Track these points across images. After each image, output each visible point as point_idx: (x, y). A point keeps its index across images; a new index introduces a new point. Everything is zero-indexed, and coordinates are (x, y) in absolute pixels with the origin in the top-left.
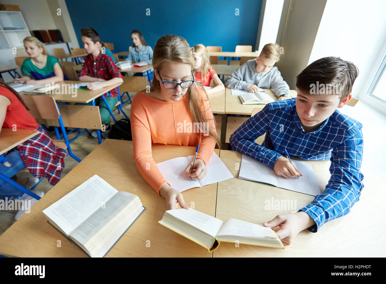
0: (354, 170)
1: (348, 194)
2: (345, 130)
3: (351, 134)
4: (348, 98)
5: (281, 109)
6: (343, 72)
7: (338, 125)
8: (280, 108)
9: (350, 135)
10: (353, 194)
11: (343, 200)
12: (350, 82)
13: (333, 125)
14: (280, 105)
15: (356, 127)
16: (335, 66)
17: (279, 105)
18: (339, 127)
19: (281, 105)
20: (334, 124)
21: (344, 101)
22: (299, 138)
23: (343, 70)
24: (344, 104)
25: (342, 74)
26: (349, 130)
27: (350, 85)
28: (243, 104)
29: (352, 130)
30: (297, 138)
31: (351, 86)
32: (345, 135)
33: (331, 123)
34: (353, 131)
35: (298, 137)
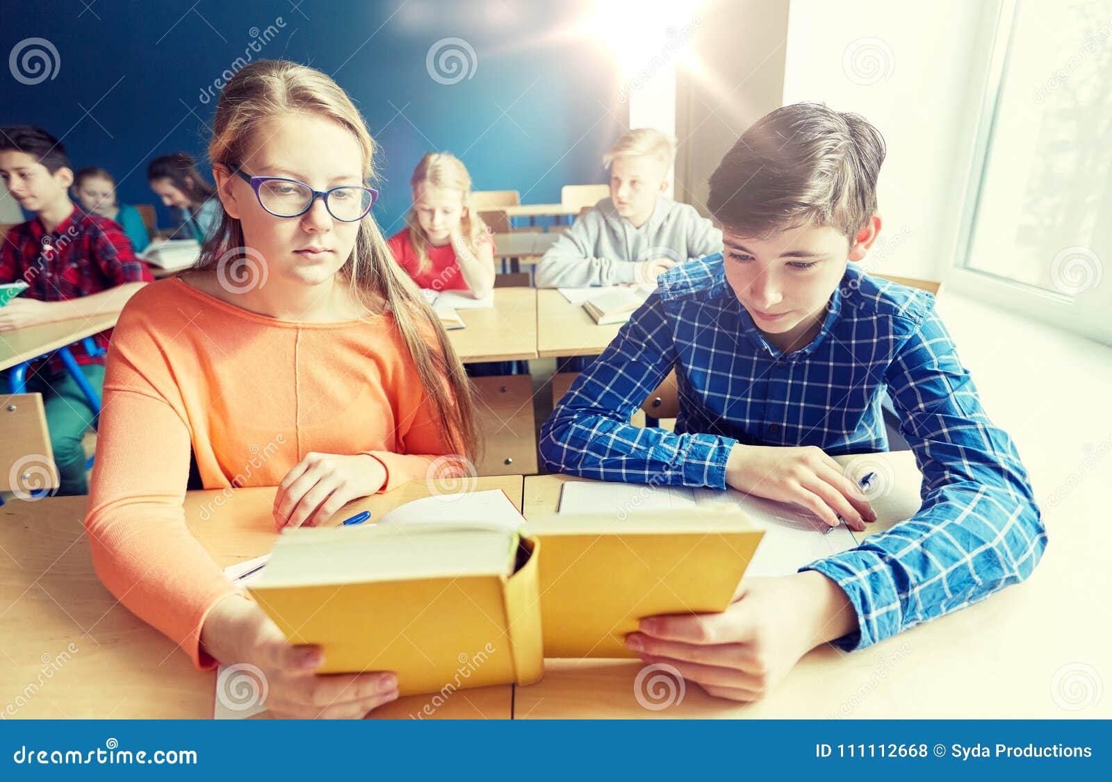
0: (959, 428)
1: (974, 504)
2: (890, 316)
3: (909, 327)
4: (872, 228)
5: (694, 296)
6: (836, 152)
7: (870, 309)
8: (691, 294)
9: (907, 329)
10: (993, 503)
11: (958, 521)
12: (864, 179)
13: (860, 314)
14: (690, 284)
15: (918, 304)
16: (809, 136)
17: (687, 282)
18: (876, 314)
19: (695, 284)
20: (861, 308)
21: (863, 237)
22: (775, 380)
23: (835, 145)
24: (867, 247)
25: (832, 160)
26: (900, 314)
27: (865, 189)
28: (600, 323)
29: (909, 315)
30: (771, 380)
31: (869, 192)
32: (894, 333)
33: (853, 308)
34: (914, 315)
35: (773, 377)
